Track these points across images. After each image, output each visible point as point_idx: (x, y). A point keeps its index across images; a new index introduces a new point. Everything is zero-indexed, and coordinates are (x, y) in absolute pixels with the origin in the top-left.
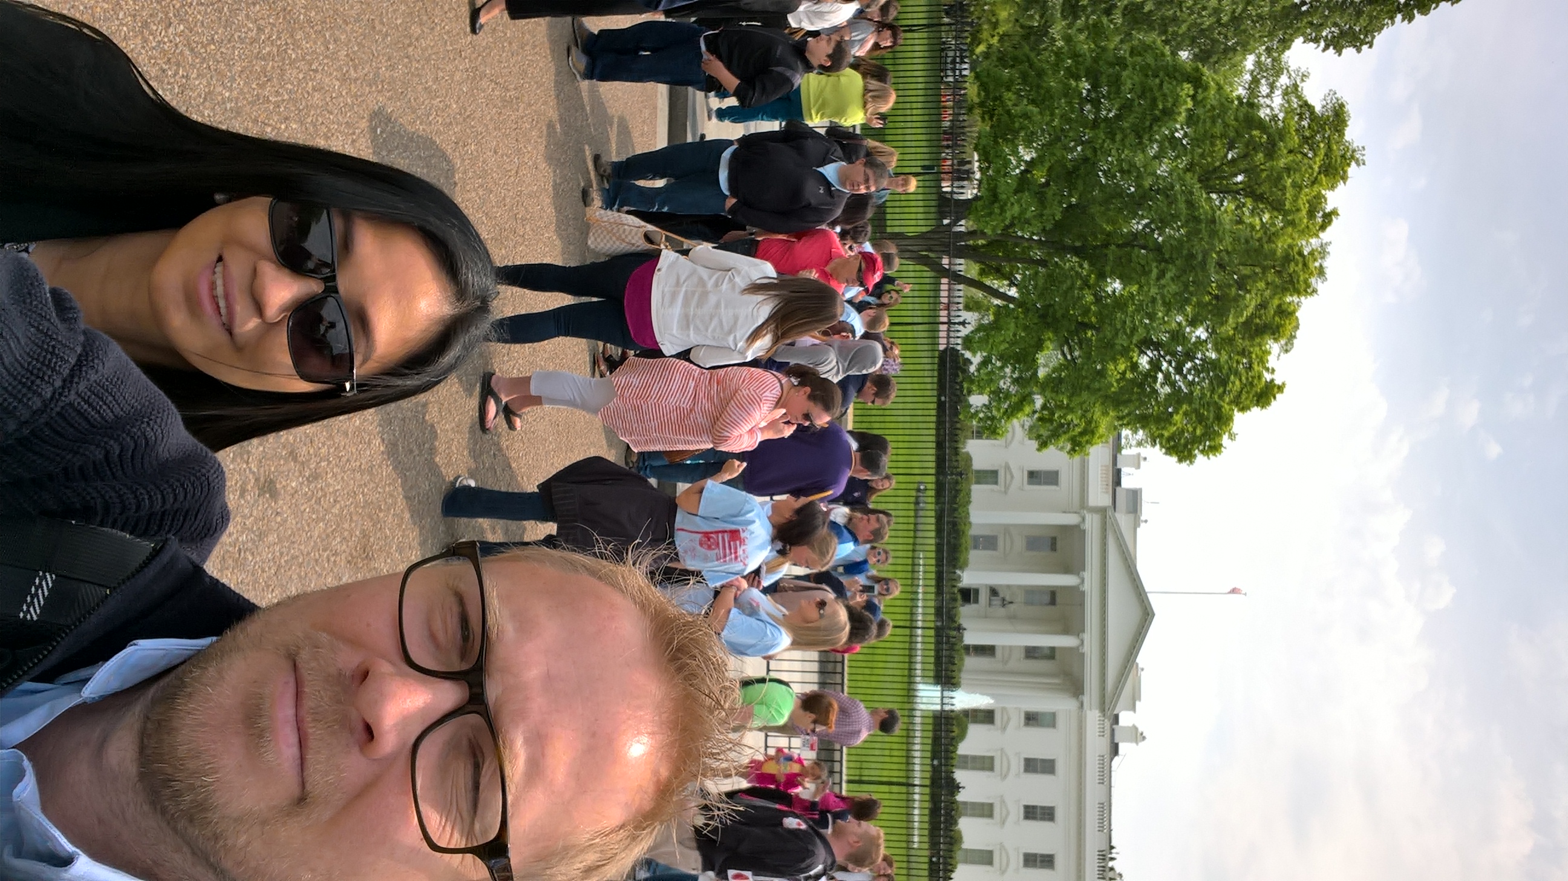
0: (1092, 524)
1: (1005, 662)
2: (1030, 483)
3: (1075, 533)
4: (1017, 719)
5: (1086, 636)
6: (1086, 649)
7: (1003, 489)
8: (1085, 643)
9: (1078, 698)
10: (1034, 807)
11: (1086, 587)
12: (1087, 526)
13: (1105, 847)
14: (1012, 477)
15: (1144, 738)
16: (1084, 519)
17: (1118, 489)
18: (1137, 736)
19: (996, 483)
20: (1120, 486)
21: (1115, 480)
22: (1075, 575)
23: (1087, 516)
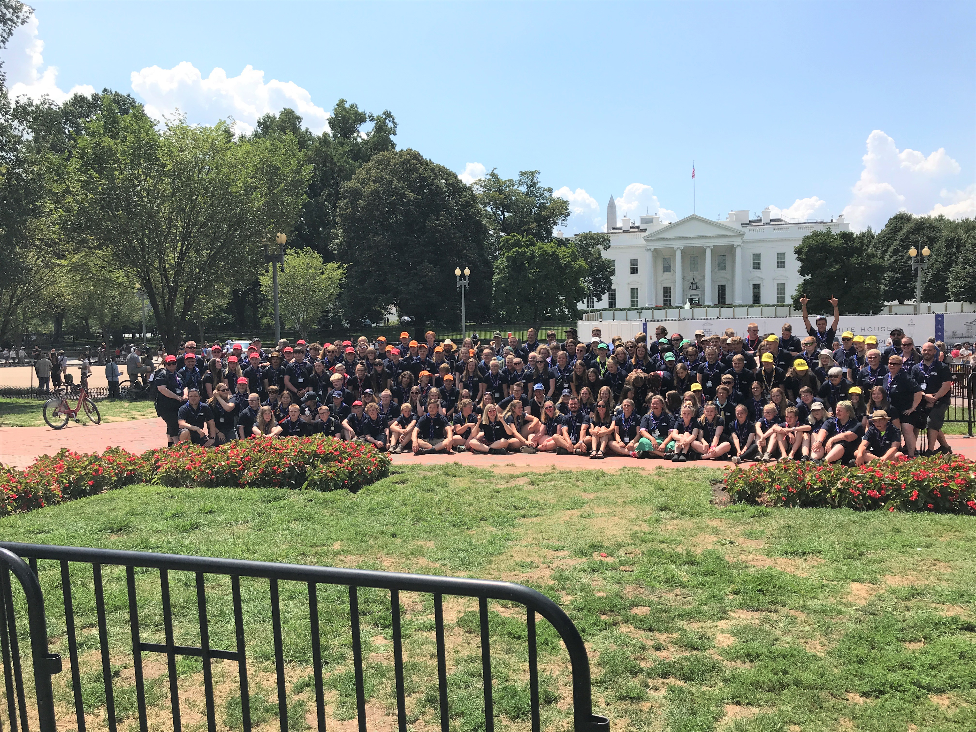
0: (653, 245)
1: (728, 280)
2: (637, 272)
3: (656, 253)
4: (757, 272)
5: (705, 245)
6: (711, 245)
7: (640, 285)
9: (735, 248)
11: (682, 247)
12: (652, 248)
13: (821, 226)
14: (634, 281)
15: (767, 208)
18: (767, 212)
19: (637, 289)
20: (638, 227)
21: (636, 230)
22: (675, 251)
23: (648, 248)
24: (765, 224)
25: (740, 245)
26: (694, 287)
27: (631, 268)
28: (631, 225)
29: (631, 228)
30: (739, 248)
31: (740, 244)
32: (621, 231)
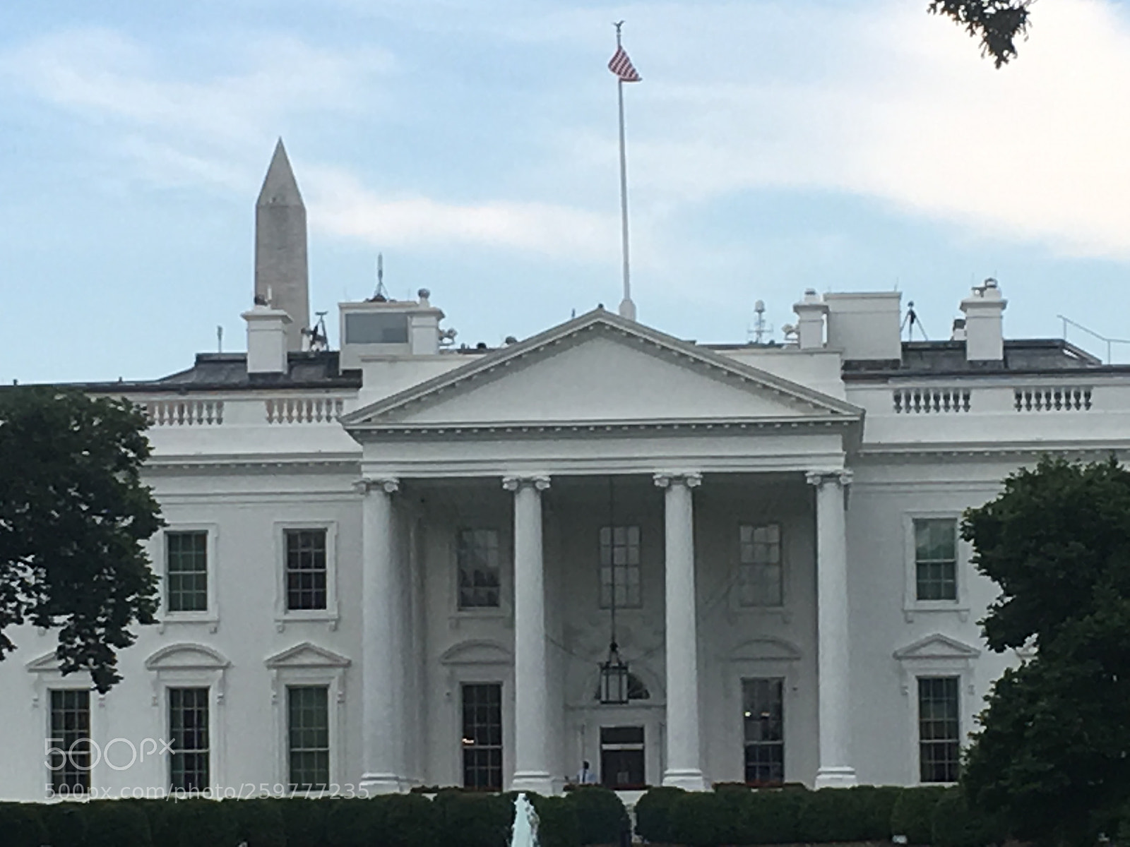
0: (389, 465)
1: (795, 655)
2: (321, 603)
4: (936, 617)
5: (662, 471)
6: (693, 471)
7: (340, 670)
8: (677, 472)
11: (541, 473)
12: (389, 476)
14: (304, 649)
15: (991, 285)
16: (376, 484)
17: (343, 365)
18: (981, 304)
19: (323, 691)
20: (331, 359)
22: (508, 499)
23: (369, 475)
25: (832, 476)
26: (616, 687)
27: (291, 580)
29: (294, 362)
30: (830, 488)
31: (837, 466)
32: (243, 379)
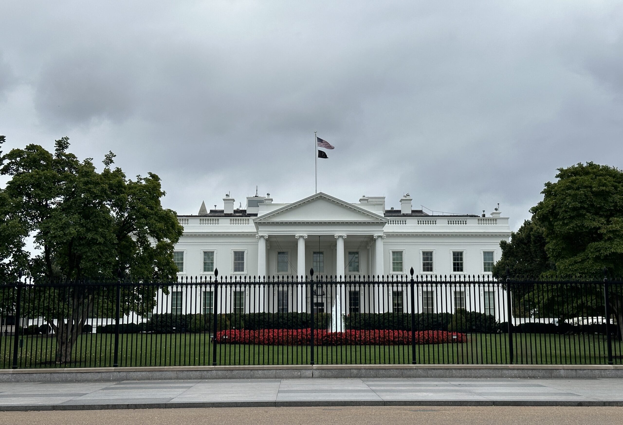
0: (265, 232)
2: (243, 270)
3: (271, 241)
5: (337, 234)
6: (345, 234)
7: (247, 287)
8: (340, 234)
9: (375, 240)
10: (454, 264)
11: (305, 235)
12: (266, 234)
13: (475, 220)
15: (408, 195)
16: (262, 236)
17: (248, 212)
18: (406, 200)
19: (243, 293)
20: (245, 211)
21: (241, 214)
22: (297, 241)
23: (260, 234)
24: (404, 215)
25: (380, 237)
27: (235, 264)
28: (235, 209)
29: (235, 212)
30: (380, 239)
31: (380, 235)
32: (223, 215)
